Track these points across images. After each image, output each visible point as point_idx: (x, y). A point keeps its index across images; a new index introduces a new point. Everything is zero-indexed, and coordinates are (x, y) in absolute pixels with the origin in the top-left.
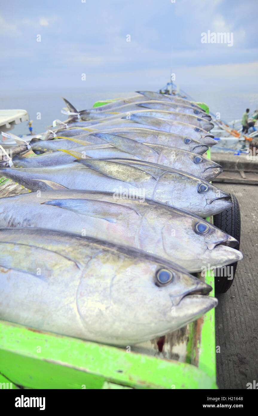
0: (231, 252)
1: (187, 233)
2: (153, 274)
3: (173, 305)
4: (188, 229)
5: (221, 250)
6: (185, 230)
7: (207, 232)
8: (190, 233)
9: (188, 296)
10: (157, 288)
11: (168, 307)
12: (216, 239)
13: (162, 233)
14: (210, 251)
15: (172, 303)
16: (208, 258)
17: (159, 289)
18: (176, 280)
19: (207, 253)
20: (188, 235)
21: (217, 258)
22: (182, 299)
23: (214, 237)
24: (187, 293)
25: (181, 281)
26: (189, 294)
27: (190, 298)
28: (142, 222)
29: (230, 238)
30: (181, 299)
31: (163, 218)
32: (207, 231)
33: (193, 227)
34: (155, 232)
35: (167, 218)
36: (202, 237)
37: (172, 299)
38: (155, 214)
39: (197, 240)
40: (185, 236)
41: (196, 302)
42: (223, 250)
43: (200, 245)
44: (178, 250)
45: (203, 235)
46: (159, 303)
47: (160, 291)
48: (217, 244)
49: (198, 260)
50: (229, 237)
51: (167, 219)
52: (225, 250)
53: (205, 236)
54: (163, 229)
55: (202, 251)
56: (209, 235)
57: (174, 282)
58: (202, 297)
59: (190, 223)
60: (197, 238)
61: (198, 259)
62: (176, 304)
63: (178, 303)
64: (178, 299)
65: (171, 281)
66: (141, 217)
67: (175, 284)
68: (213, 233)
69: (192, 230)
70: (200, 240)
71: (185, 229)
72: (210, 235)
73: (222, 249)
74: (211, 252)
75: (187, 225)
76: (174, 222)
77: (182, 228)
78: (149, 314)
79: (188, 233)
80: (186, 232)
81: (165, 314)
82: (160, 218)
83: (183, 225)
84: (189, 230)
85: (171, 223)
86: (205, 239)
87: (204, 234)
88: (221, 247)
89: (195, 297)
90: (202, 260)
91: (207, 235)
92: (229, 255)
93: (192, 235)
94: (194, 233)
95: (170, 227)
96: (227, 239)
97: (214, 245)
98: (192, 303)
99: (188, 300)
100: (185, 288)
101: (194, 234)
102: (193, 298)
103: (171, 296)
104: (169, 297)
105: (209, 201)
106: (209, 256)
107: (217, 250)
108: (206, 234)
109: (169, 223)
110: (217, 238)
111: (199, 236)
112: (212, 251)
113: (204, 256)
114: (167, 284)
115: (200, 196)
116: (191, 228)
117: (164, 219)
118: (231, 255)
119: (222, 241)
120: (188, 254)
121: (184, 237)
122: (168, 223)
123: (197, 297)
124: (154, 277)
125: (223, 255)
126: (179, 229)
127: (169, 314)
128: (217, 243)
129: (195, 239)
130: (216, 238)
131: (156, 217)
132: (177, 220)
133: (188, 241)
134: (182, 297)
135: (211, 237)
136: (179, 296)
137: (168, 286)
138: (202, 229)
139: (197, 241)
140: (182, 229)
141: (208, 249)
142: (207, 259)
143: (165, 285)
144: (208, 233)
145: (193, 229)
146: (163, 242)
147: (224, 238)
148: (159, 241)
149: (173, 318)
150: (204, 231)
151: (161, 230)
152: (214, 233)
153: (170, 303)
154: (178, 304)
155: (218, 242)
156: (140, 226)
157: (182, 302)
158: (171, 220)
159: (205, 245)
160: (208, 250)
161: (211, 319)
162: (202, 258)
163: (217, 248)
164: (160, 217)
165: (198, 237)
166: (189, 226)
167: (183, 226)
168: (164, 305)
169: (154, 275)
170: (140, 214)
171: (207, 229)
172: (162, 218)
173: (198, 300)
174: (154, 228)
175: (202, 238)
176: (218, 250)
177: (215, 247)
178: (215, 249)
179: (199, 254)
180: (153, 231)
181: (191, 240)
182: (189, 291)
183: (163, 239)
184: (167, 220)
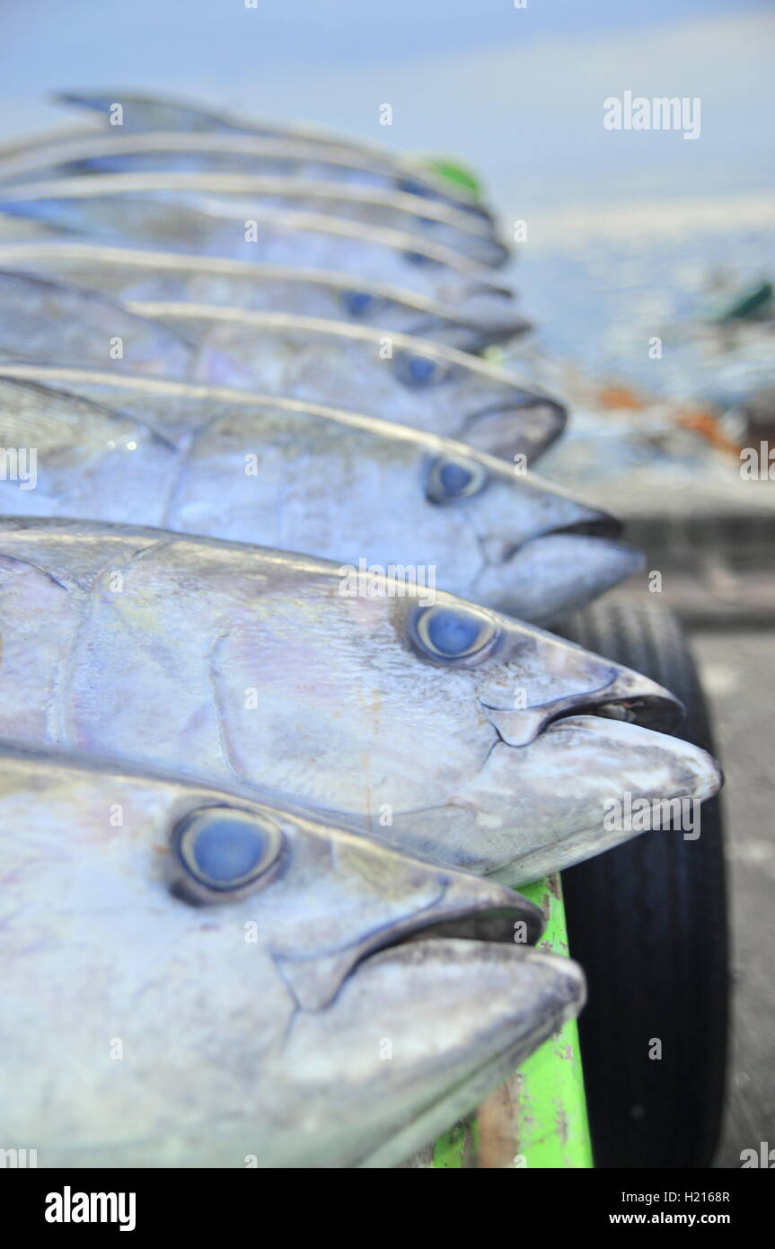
0: (641, 750)
1: (367, 662)
2: (153, 836)
3: (298, 1008)
4: (373, 637)
5: (582, 742)
6: (355, 644)
7: (486, 651)
8: (383, 660)
9: (390, 952)
10: (183, 917)
11: (261, 1025)
12: (546, 687)
13: (215, 674)
14: (519, 752)
15: (291, 993)
16: (508, 792)
17: (202, 918)
18: (302, 867)
19: (499, 761)
20: (375, 673)
21: (560, 793)
22: (353, 971)
23: (531, 676)
24: (384, 934)
25: (339, 865)
26: (396, 940)
27: (404, 960)
28: (85, 621)
29: (629, 681)
30: (344, 970)
31: (211, 588)
32: (489, 642)
33: (397, 629)
34: (172, 672)
35: (241, 589)
36: (458, 678)
37: (289, 972)
38: (163, 573)
39: (428, 694)
40: (357, 679)
41: (448, 983)
42: (592, 743)
43: (450, 723)
44: (321, 761)
45: (464, 668)
46: (201, 1003)
47: (205, 928)
48: (554, 710)
49: (449, 813)
50: (622, 675)
51: (238, 593)
52: (606, 744)
53: (478, 674)
54: (216, 649)
55: (470, 755)
56: (502, 667)
57: (292, 876)
58: (484, 955)
59: (382, 606)
60: (427, 686)
61: (451, 805)
62: (314, 1003)
63: (328, 993)
64: (327, 969)
65: (275, 868)
66: (79, 595)
67: (302, 883)
68: (521, 656)
69: (398, 647)
70: (446, 696)
71: (356, 641)
72: (506, 664)
73: (587, 737)
74: (525, 755)
75: (363, 620)
76: (282, 610)
77: (339, 637)
78: (141, 1075)
79: (375, 662)
80: (361, 653)
81: (247, 1068)
82: (194, 595)
83: (340, 620)
84: (375, 644)
85: (264, 614)
86: (476, 689)
87: (468, 661)
88: (580, 724)
89: (435, 953)
90: (472, 810)
91: (486, 666)
92: (631, 769)
93: (399, 672)
94: (406, 657)
95: (261, 634)
96: (612, 682)
97: (536, 719)
98: (419, 991)
99: (390, 976)
100: (364, 905)
101: (409, 666)
102: (420, 962)
103: (278, 956)
104: (265, 962)
105: (495, 549)
106: (513, 779)
107: (555, 746)
108: (484, 660)
109: (253, 617)
110: (553, 681)
111: (440, 672)
112: (530, 749)
113: (485, 784)
114: (249, 889)
115: (439, 521)
116: (390, 630)
117: (218, 596)
118: (646, 769)
119: (585, 697)
120: (384, 781)
121: (349, 687)
122: (247, 615)
123: (449, 955)
124: (160, 850)
125: (592, 768)
126: (317, 645)
127: (273, 1066)
128: (553, 704)
129: (415, 693)
130: (545, 680)
131: (174, 586)
132: (302, 597)
133: (377, 707)
134: (351, 957)
135: (511, 675)
136: (330, 954)
137: (255, 901)
138: (454, 638)
139: (430, 702)
140: (335, 643)
141: (501, 740)
142: (500, 798)
143: (239, 894)
144: (493, 653)
145: (400, 639)
146: (224, 724)
147: (590, 680)
148: (197, 721)
149: (308, 1093)
150: (469, 645)
151: (209, 656)
152: (533, 655)
153: (275, 1002)
154: (329, 1003)
155: (558, 701)
156: (74, 649)
157: (353, 988)
158: (263, 600)
159: (481, 723)
160: (500, 744)
161: (563, 1129)
162: (471, 799)
163: (555, 736)
164: (196, 589)
165: (436, 678)
166: (380, 620)
167: (342, 625)
168: (237, 1015)
169: (162, 841)
170: (74, 581)
171: (484, 638)
172: (210, 594)
173: (454, 971)
174: (166, 650)
175: (458, 685)
176: (566, 746)
177: (543, 729)
178: (547, 737)
179: (453, 775)
180: (158, 667)
181: (394, 696)
182: (392, 924)
183: (222, 709)
184: (240, 599)
